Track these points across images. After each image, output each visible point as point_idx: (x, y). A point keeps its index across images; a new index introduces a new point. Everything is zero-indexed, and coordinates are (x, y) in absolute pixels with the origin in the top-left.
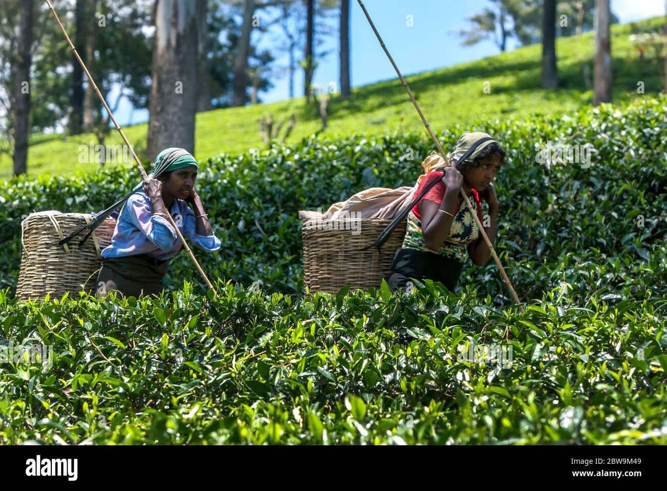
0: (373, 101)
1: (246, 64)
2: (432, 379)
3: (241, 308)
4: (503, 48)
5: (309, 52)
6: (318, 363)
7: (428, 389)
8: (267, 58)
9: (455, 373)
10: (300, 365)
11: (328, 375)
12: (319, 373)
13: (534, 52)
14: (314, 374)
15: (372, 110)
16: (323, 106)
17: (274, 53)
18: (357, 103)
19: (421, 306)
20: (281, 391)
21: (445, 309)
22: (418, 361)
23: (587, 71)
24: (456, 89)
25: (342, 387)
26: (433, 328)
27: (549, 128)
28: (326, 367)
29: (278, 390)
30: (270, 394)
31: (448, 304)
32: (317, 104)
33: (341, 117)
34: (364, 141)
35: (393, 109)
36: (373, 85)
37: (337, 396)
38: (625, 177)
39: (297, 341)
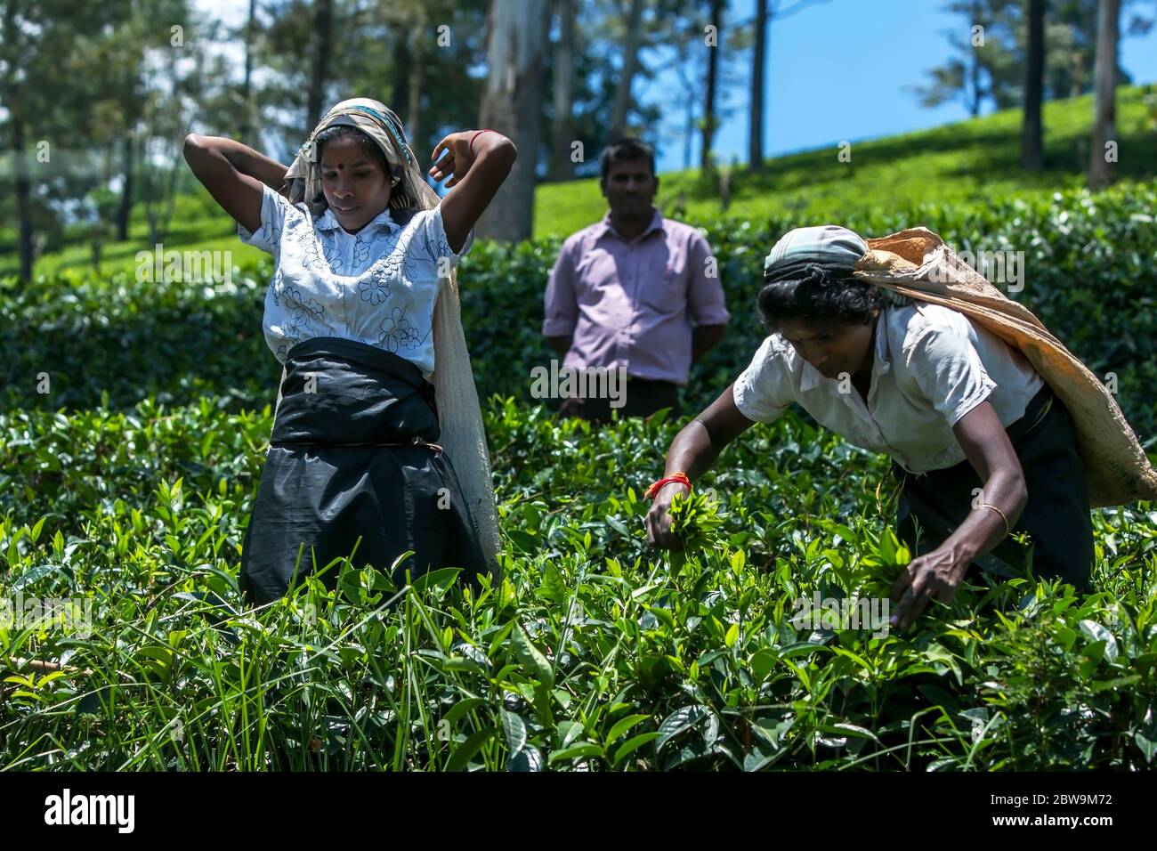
0: (791, 177)
1: (624, 121)
2: (758, 538)
3: (522, 437)
4: (975, 111)
5: (710, 106)
6: (607, 511)
7: (752, 551)
8: (653, 115)
9: (791, 532)
10: (585, 513)
11: (620, 527)
12: (608, 526)
13: (1013, 119)
14: (602, 525)
15: (791, 188)
16: (725, 181)
17: (665, 109)
18: (770, 179)
19: (763, 443)
20: (556, 547)
21: (794, 447)
22: (742, 513)
23: (1082, 147)
24: (905, 165)
25: (639, 544)
26: (774, 472)
27: (993, 217)
28: (618, 516)
29: (551, 544)
30: (539, 549)
31: (799, 440)
32: (716, 178)
33: (748, 198)
34: (746, 226)
35: (818, 189)
36: (795, 156)
37: (631, 555)
38: (1079, 285)
39: (585, 480)
